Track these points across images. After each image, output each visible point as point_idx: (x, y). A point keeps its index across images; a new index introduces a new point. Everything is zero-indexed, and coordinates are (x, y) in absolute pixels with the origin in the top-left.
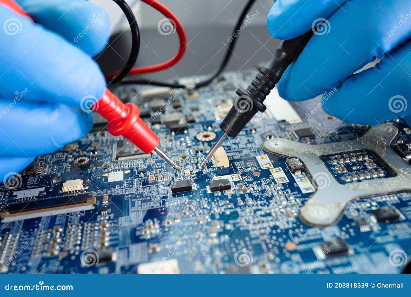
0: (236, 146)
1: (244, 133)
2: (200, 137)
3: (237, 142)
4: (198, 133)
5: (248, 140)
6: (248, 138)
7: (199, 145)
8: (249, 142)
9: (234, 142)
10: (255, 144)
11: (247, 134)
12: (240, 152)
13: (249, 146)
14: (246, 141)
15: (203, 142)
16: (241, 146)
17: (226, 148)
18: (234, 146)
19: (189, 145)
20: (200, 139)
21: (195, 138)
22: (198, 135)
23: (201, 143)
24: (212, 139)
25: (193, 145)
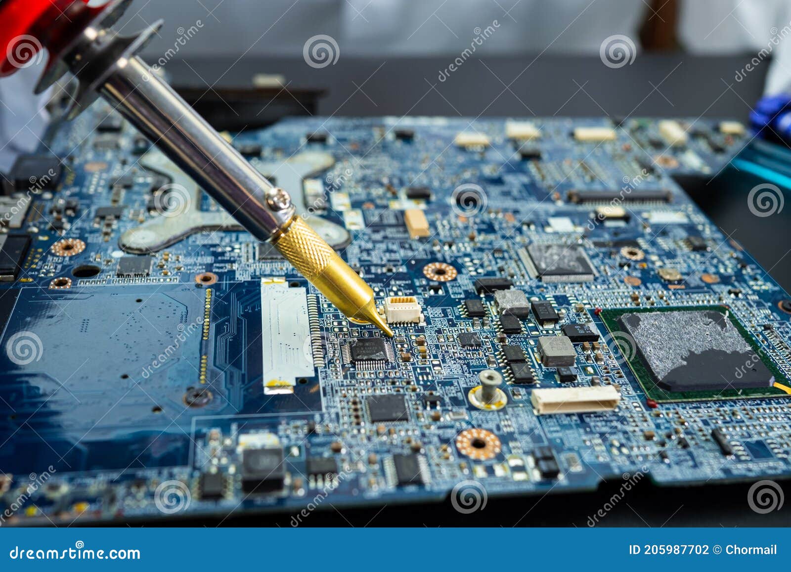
0: (391, 247)
1: (373, 269)
2: (451, 272)
3: (387, 254)
4: (455, 280)
5: (369, 254)
6: (369, 258)
7: (451, 257)
8: (368, 251)
9: (393, 255)
10: (360, 247)
11: (369, 266)
12: (385, 238)
13: (370, 246)
14: (373, 253)
15: (444, 261)
16: (383, 246)
17: (407, 246)
18: (395, 247)
19: (467, 259)
20: (451, 267)
21: (459, 272)
22: (454, 276)
23: (449, 261)
24: (430, 265)
25: (460, 257)
